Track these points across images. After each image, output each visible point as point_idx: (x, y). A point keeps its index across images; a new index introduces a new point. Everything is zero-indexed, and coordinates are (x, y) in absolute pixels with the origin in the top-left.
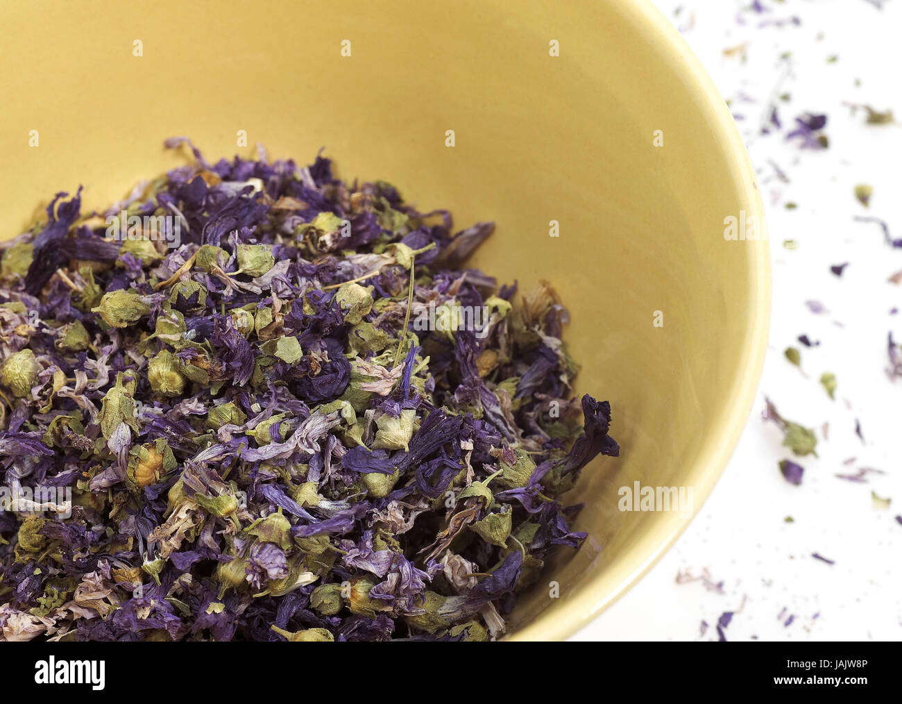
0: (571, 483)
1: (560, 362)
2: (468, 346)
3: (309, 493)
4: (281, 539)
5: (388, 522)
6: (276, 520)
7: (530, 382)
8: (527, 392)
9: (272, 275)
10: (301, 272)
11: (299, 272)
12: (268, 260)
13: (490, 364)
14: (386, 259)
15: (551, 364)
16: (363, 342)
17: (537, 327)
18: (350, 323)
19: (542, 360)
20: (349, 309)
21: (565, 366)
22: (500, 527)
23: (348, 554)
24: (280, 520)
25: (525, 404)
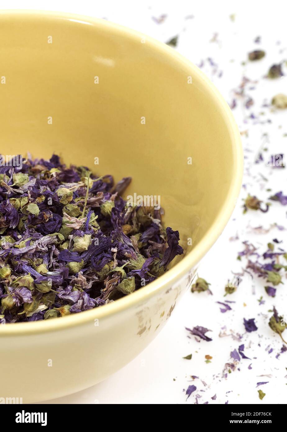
0: (163, 271)
1: (160, 229)
2: (116, 216)
3: (43, 268)
4: (29, 285)
5: (79, 280)
6: (27, 277)
7: (146, 236)
8: (145, 240)
9: (29, 185)
10: (41, 183)
11: (40, 184)
12: (26, 179)
13: (128, 229)
14: (80, 184)
15: (156, 230)
16: (69, 212)
17: (149, 214)
18: (63, 204)
19: (152, 228)
20: (62, 197)
21: (163, 232)
22: (129, 285)
23: (60, 293)
24: (29, 278)
25: (144, 246)
